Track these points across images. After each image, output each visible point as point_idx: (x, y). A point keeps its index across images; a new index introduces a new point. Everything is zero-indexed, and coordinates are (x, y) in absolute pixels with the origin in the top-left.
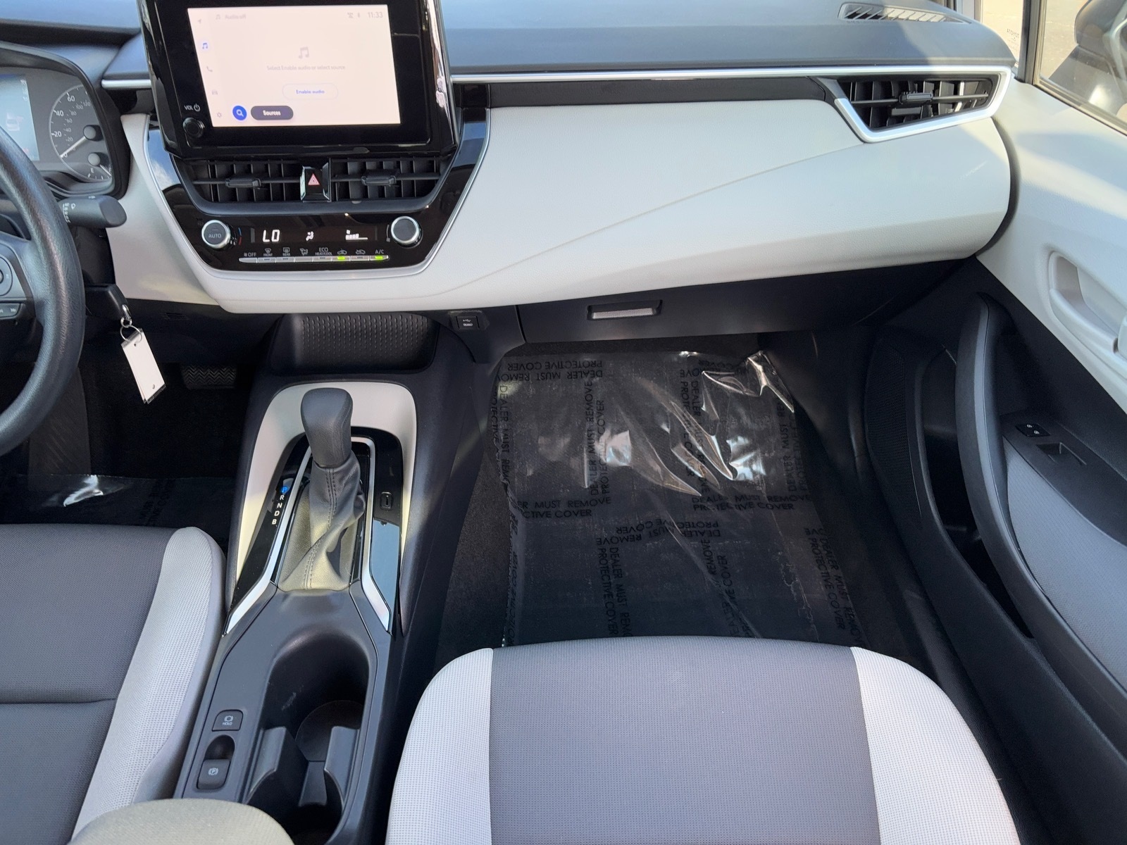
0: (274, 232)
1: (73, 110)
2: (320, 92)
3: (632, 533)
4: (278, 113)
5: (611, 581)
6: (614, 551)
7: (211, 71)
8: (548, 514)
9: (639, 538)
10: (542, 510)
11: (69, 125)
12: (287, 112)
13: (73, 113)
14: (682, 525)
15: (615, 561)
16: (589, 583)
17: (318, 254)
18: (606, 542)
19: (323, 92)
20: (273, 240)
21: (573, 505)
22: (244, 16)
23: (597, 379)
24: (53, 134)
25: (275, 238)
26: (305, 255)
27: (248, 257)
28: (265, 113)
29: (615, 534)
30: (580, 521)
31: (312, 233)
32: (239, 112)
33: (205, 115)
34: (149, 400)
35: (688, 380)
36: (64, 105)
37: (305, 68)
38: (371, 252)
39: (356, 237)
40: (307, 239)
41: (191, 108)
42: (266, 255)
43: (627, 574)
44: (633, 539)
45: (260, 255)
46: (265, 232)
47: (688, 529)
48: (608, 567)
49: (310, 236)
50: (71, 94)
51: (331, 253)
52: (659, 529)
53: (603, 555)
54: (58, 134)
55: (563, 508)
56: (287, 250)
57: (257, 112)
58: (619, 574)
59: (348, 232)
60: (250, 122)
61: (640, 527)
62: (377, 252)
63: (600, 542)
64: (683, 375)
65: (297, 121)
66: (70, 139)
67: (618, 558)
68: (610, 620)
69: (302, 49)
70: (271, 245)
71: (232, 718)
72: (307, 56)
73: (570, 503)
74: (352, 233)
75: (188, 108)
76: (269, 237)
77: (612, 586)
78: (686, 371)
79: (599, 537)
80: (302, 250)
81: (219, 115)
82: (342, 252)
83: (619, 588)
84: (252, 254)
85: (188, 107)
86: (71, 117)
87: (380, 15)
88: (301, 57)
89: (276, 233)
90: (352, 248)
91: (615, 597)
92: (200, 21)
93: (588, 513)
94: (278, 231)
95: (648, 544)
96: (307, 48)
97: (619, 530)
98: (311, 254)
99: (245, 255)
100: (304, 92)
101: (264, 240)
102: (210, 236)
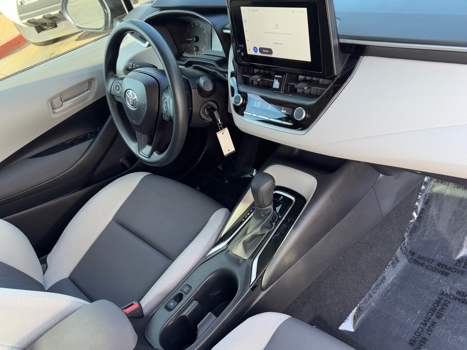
2: (281, 44)
4: (268, 51)
6: (447, 302)
7: (247, 32)
8: (422, 265)
10: (421, 261)
12: (270, 51)
15: (443, 308)
16: (418, 312)
18: (446, 296)
19: (283, 44)
21: (441, 266)
22: (257, 10)
25: (258, 105)
28: (264, 51)
29: (454, 293)
30: (438, 276)
31: (271, 106)
33: (245, 49)
34: (226, 155)
37: (277, 33)
38: (287, 120)
39: (285, 112)
40: (268, 108)
43: (444, 318)
46: (256, 102)
48: (436, 309)
53: (438, 302)
55: (434, 265)
57: (261, 50)
58: (439, 317)
59: (283, 109)
60: (259, 54)
62: (289, 121)
63: (442, 294)
65: (274, 55)
67: (445, 307)
68: (414, 337)
69: (276, 25)
70: (256, 108)
71: (188, 288)
72: (278, 28)
73: (439, 264)
75: (240, 45)
77: (431, 320)
79: (444, 290)
80: (264, 113)
81: (249, 49)
82: (277, 117)
83: (433, 323)
87: (304, 12)
88: (275, 28)
91: (427, 327)
93: (446, 274)
94: (260, 103)
96: (277, 25)
97: (458, 292)
100: (276, 43)
101: (255, 105)
102: (236, 100)
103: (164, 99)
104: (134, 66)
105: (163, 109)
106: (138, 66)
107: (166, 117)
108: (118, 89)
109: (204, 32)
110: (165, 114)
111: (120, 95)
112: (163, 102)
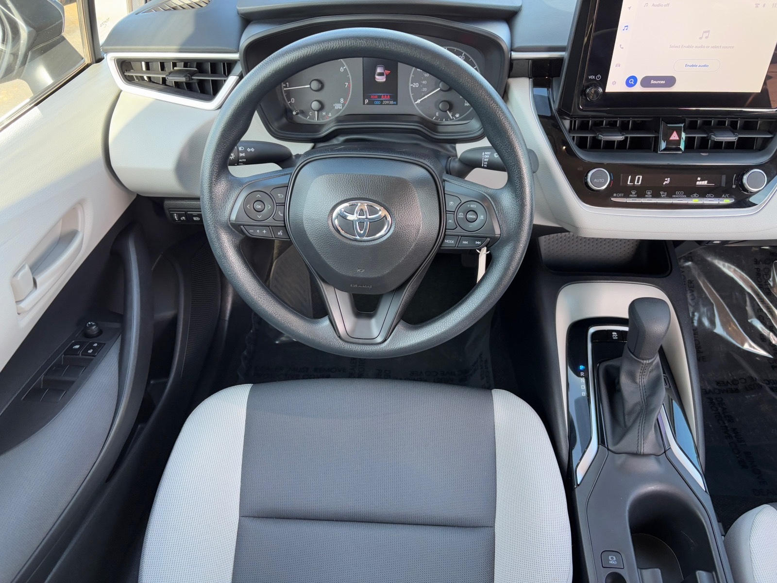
0: (637, 177)
2: (705, 66)
3: (729, 386)
4: (664, 82)
5: (727, 425)
6: (720, 399)
7: (623, 48)
9: (737, 391)
11: (425, 79)
12: (671, 81)
14: (769, 382)
15: (724, 409)
16: (710, 426)
17: (674, 196)
18: (710, 392)
19: (707, 66)
20: (636, 183)
23: (689, 263)
24: (412, 85)
25: (638, 182)
26: (664, 198)
27: (616, 197)
28: (652, 82)
29: (716, 386)
31: (669, 179)
32: (631, 81)
33: (604, 82)
35: (762, 266)
37: (702, 47)
38: (718, 196)
39: (705, 183)
40: (664, 184)
41: (594, 77)
42: (631, 196)
43: (737, 420)
44: (732, 391)
45: (627, 196)
46: (630, 177)
47: (774, 386)
48: (719, 413)
49: (667, 181)
51: (685, 196)
52: (752, 386)
53: (712, 403)
54: (416, 85)
56: (649, 193)
57: (646, 81)
58: (731, 420)
59: (698, 179)
60: (638, 88)
61: (735, 382)
62: (724, 196)
63: (706, 392)
64: (757, 262)
65: (676, 89)
66: (425, 89)
67: (724, 406)
69: (704, 32)
70: (634, 187)
71: (614, 557)
72: (707, 37)
74: (702, 180)
76: (633, 181)
77: (729, 429)
78: (758, 260)
80: (661, 193)
81: (614, 83)
82: (695, 195)
83: (734, 430)
84: (620, 195)
85: (591, 77)
88: (701, 38)
89: (639, 178)
90: (703, 192)
91: (735, 439)
92: (630, 8)
94: (641, 177)
95: (747, 397)
96: (709, 32)
97: (718, 383)
98: (670, 196)
99: (615, 195)
100: (693, 66)
101: (629, 183)
102: (595, 180)
103: (461, 205)
104: (242, 152)
105: (455, 227)
106: (253, 150)
107: (465, 242)
108: (260, 207)
109: (341, 69)
110: (460, 237)
111: (270, 221)
112: (454, 212)
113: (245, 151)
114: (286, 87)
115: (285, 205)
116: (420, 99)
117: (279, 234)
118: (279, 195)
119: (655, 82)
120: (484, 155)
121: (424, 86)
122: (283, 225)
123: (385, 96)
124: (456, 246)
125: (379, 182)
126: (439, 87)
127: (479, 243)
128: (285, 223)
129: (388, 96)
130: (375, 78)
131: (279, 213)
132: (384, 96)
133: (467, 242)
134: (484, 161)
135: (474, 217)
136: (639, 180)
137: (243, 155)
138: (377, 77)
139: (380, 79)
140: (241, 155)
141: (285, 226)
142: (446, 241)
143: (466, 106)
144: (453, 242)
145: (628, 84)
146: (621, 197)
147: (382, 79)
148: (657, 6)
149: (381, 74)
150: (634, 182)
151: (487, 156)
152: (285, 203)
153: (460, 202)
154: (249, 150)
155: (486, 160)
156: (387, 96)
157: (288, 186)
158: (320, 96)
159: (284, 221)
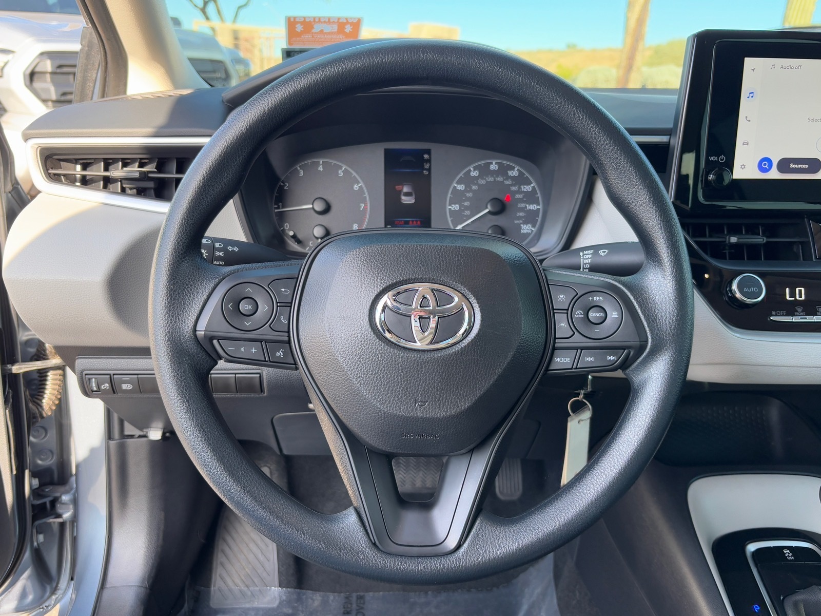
0: (797, 289)
1: (475, 184)
4: (806, 166)
7: (749, 121)
11: (468, 199)
12: (815, 164)
13: (474, 188)
20: (798, 298)
24: (450, 207)
25: (800, 297)
27: (776, 315)
28: (792, 166)
32: (765, 164)
33: (729, 166)
36: (468, 180)
41: (716, 158)
42: (797, 313)
45: (792, 313)
46: (787, 290)
50: (475, 169)
54: (456, 207)
56: (820, 309)
57: (784, 165)
60: (774, 174)
66: (468, 213)
76: (793, 294)
81: (743, 167)
84: (781, 313)
85: (713, 158)
86: (471, 190)
89: (800, 291)
92: (753, 70)
94: (803, 289)
99: (774, 313)
101: (788, 298)
102: (745, 290)
103: (576, 299)
104: (219, 250)
105: (572, 333)
106: (236, 249)
107: (589, 359)
108: (249, 307)
109: (355, 187)
110: (579, 351)
111: (265, 333)
112: (568, 310)
113: (224, 249)
114: (278, 208)
115: (291, 307)
116: (461, 224)
117: (278, 354)
118: (283, 290)
119: (796, 166)
120: (583, 255)
121: (467, 208)
122: (286, 339)
123: (415, 222)
124: (574, 367)
125: (452, 255)
126: (487, 208)
127: (612, 358)
128: (289, 336)
129: (419, 223)
130: (400, 199)
131: (282, 318)
132: (413, 221)
133: (592, 359)
134: (584, 264)
135: (602, 315)
136: (801, 294)
137: (221, 254)
138: (403, 198)
139: (407, 200)
140: (218, 254)
141: (289, 342)
142: (557, 360)
143: (524, 234)
144: (568, 360)
145: (763, 170)
146: (783, 315)
147: (410, 200)
148: (786, 68)
149: (407, 194)
150: (795, 297)
151: (587, 256)
152: (291, 303)
153: (576, 294)
154: (230, 249)
155: (586, 261)
156: (416, 221)
157: (298, 278)
158: (325, 220)
159: (289, 332)
